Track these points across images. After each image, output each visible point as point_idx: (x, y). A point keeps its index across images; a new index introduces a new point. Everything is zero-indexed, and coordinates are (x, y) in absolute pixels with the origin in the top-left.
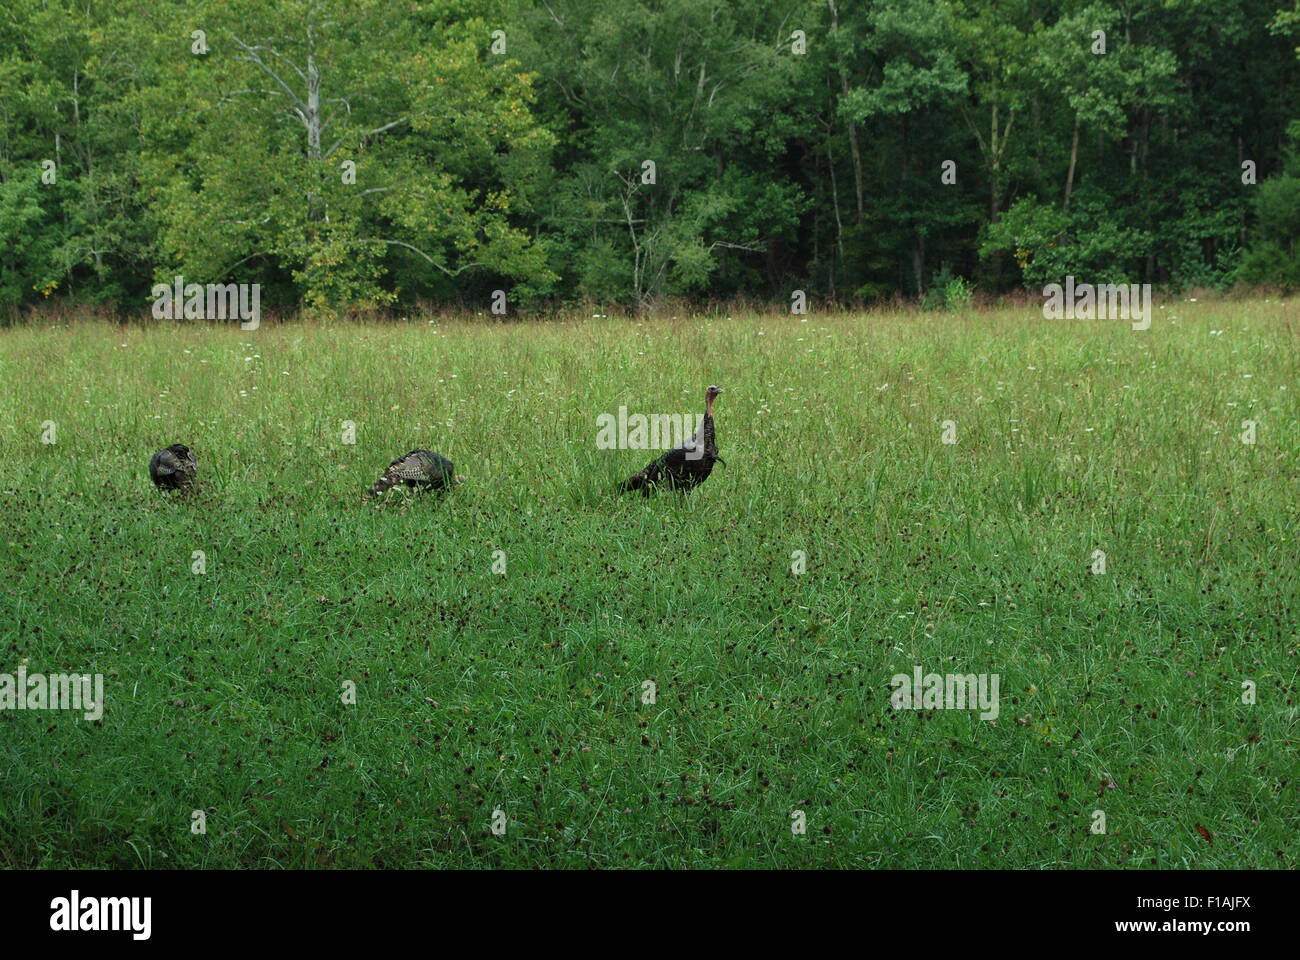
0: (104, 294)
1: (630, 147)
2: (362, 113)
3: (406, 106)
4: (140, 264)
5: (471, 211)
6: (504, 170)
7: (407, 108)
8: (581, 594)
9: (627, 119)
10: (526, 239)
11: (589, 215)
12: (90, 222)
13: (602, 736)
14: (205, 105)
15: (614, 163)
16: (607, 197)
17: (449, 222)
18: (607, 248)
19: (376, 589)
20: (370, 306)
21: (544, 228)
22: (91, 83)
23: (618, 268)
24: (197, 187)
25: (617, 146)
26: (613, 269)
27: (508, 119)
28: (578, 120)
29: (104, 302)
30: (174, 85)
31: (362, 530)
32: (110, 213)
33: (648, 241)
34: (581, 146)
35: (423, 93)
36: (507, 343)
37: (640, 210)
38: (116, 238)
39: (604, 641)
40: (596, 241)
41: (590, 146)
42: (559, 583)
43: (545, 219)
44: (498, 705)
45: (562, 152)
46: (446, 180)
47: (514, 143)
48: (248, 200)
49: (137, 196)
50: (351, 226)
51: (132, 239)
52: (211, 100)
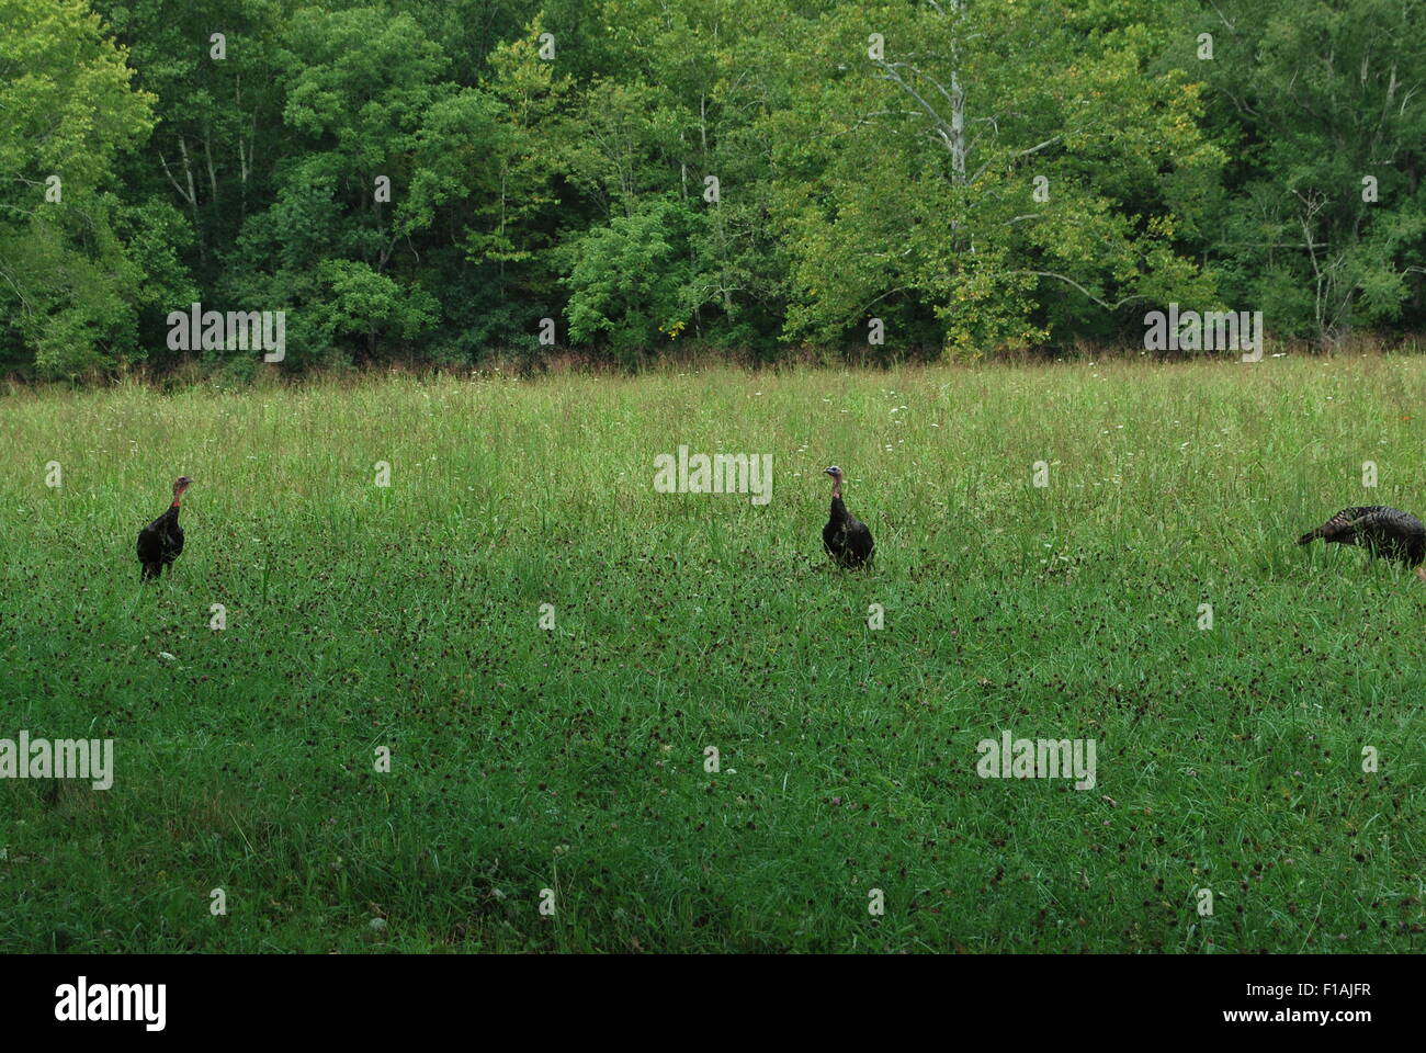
0: (734, 334)
1: (1309, 162)
2: (1011, 132)
3: (1059, 123)
4: (772, 302)
5: (1131, 239)
6: (1168, 192)
7: (1061, 126)
8: (1273, 677)
9: (1307, 132)
10: (1192, 269)
11: (1264, 239)
12: (719, 257)
13: (1305, 843)
14: (841, 128)
15: (1293, 181)
16: (1284, 218)
17: (1107, 251)
18: (1285, 276)
19: (1042, 671)
20: (1021, 344)
21: (1213, 255)
22: (719, 107)
23: (1298, 298)
24: (831, 217)
25: (1296, 161)
26: (1291, 300)
27: (1172, 135)
28: (1251, 134)
29: (735, 344)
30: (807, 108)
31: (1024, 603)
32: (740, 248)
33: (1332, 267)
34: (1254, 162)
35: (1078, 108)
36: (1177, 387)
37: (1322, 233)
38: (745, 274)
39: (1303, 733)
40: (1273, 269)
41: (1264, 163)
42: (1251, 663)
43: (1214, 246)
44: (1185, 806)
45: (1233, 170)
46: (1103, 204)
47: (1179, 162)
48: (887, 230)
49: (768, 228)
50: (999, 257)
51: (763, 276)
52: (846, 122)
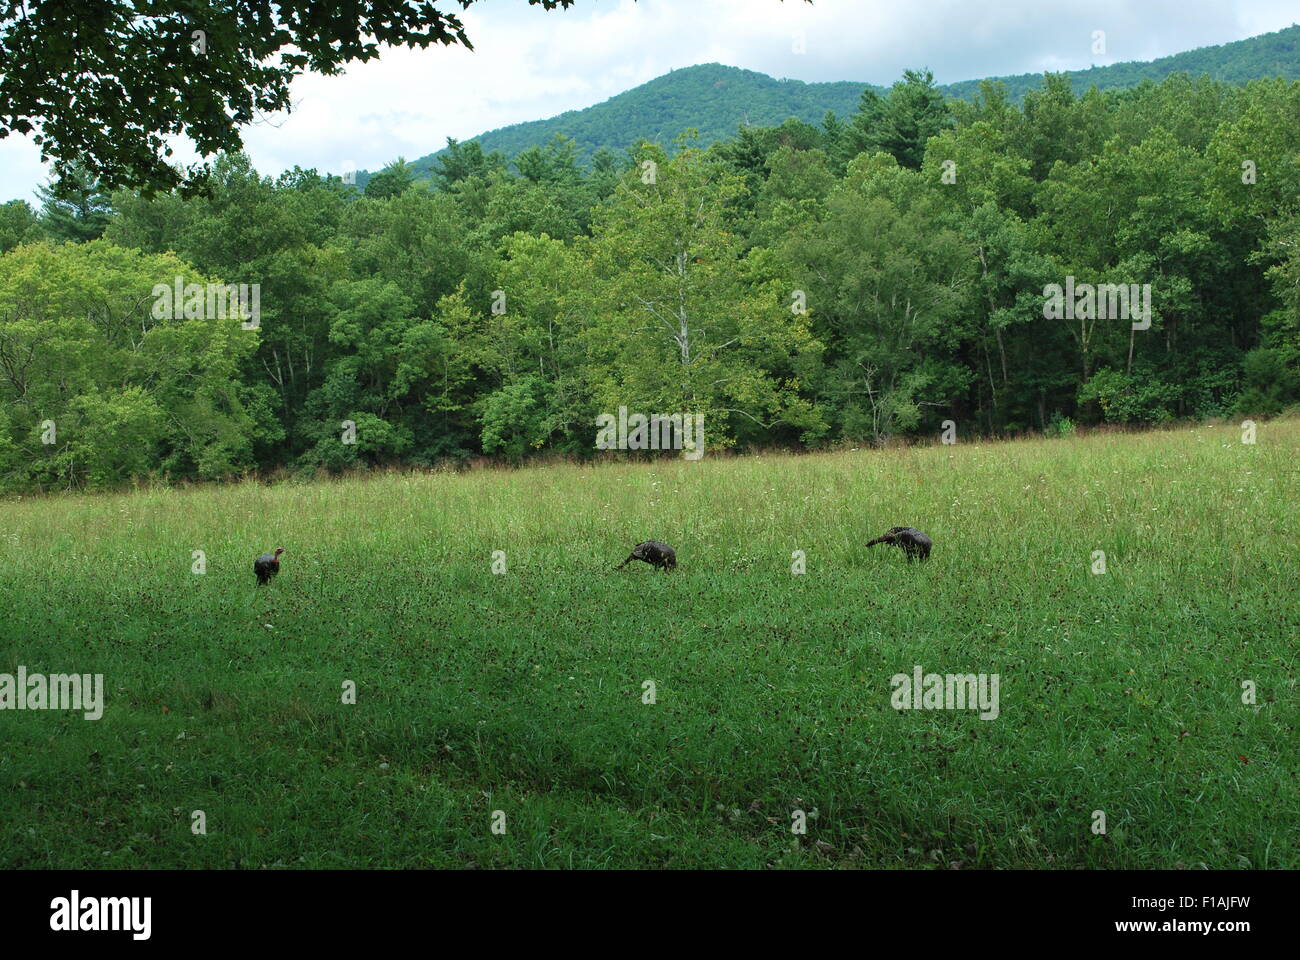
0: (570, 446)
1: (867, 349)
2: (712, 336)
3: (737, 331)
4: (589, 428)
5: (777, 391)
6: (795, 366)
7: (738, 333)
8: (855, 619)
9: (865, 333)
10: (809, 405)
11: (845, 390)
12: (561, 406)
13: (873, 706)
14: (623, 336)
15: (859, 358)
16: (856, 378)
17: (764, 397)
18: (857, 408)
19: (735, 619)
20: (720, 447)
21: (819, 398)
22: (559, 327)
23: (864, 419)
24: (619, 384)
25: (861, 348)
26: (861, 420)
27: (795, 336)
28: (837, 335)
29: (571, 451)
30: (605, 326)
31: (725, 584)
32: (572, 401)
33: (881, 403)
34: (840, 350)
35: (747, 323)
36: (802, 468)
37: (876, 385)
38: (575, 414)
39: (871, 648)
40: (850, 405)
41: (844, 350)
42: (844, 611)
43: (821, 393)
44: (811, 688)
45: (829, 353)
46: (762, 373)
47: (800, 350)
48: (649, 389)
49: (586, 390)
50: (708, 402)
51: (585, 415)
52: (626, 333)
